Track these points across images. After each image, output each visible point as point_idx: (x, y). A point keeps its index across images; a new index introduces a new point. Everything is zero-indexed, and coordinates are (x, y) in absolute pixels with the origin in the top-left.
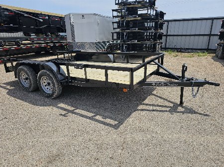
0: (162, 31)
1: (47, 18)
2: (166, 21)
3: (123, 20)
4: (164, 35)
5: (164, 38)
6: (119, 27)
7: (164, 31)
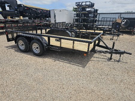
0: (96, 19)
1: (41, 11)
2: (98, 14)
3: (80, 13)
4: (97, 21)
5: (97, 22)
6: (77, 16)
7: (97, 19)
